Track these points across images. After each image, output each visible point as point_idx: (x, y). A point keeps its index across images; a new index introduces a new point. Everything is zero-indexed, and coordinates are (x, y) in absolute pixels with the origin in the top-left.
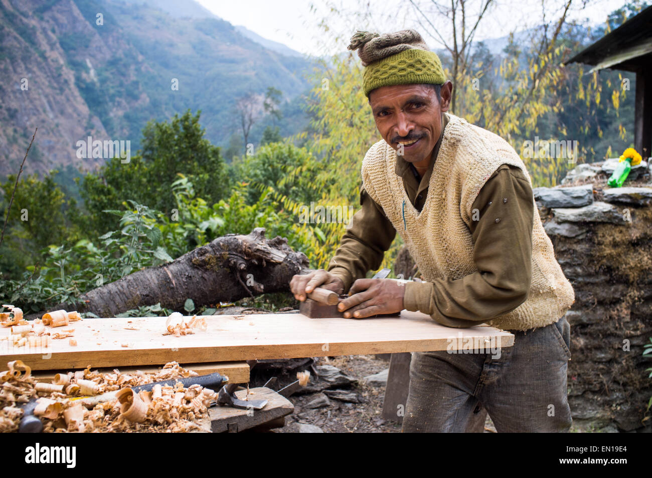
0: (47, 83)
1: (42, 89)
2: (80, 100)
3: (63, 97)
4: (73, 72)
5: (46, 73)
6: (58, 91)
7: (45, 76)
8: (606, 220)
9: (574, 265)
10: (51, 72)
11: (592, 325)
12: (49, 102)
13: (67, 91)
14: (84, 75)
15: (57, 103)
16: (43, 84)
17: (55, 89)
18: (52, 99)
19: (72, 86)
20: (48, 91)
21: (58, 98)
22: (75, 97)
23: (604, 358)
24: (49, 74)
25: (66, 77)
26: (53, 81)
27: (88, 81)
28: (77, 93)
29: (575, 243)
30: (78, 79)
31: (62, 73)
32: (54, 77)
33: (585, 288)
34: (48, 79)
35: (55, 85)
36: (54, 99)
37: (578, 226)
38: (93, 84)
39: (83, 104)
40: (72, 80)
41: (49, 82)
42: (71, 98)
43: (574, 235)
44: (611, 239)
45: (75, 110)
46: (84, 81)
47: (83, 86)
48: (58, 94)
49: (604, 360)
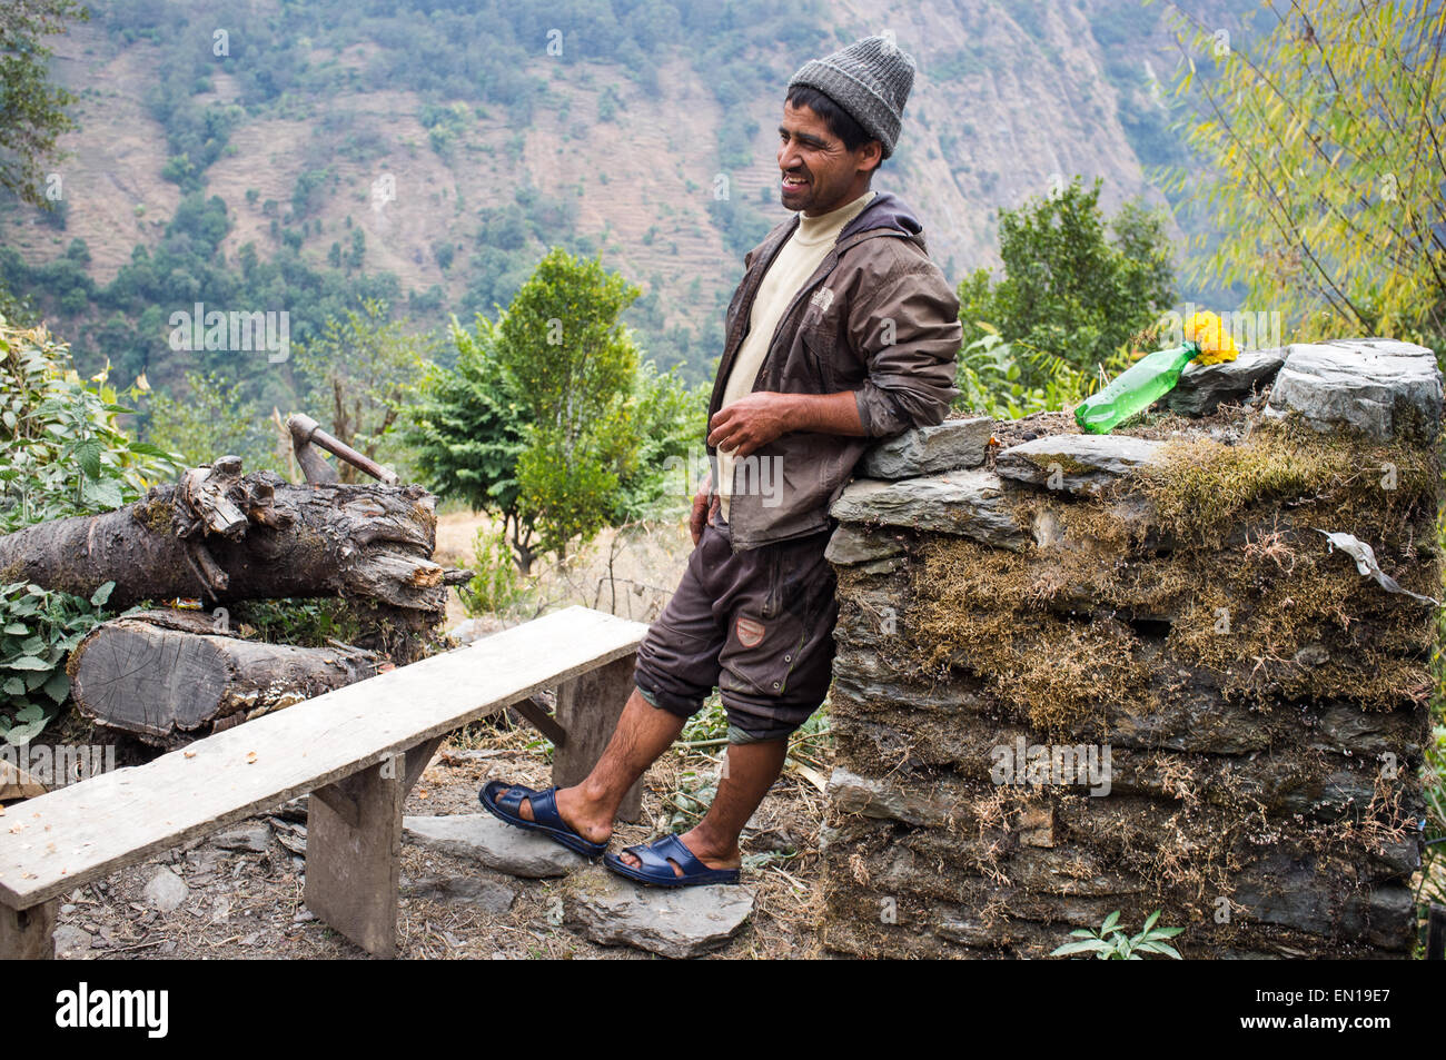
0: (1060, 117)
1: (1049, 130)
2: (1126, 150)
3: (1090, 147)
4: (1114, 91)
5: (1059, 95)
6: (1081, 134)
7: (1057, 101)
8: (949, 529)
9: (856, 647)
10: (1069, 92)
11: (923, 828)
12: (1061, 157)
13: (1099, 132)
14: (1138, 97)
15: (1078, 158)
16: (1052, 118)
17: (1076, 128)
18: (1066, 150)
19: (1111, 121)
20: (1061, 133)
21: (1079, 147)
22: (1114, 144)
23: (964, 933)
24: (1065, 98)
25: (1099, 103)
26: (1072, 112)
27: (1146, 109)
28: (1119, 135)
29: (859, 583)
30: (1124, 105)
31: (1093, 94)
32: (1074, 104)
33: (893, 718)
34: (1063, 108)
35: (1076, 120)
36: (1072, 149)
37: (865, 535)
38: (1156, 115)
39: (1132, 160)
40: (1113, 107)
41: (1065, 114)
42: (1107, 148)
43: (849, 561)
44: (963, 586)
45: (1114, 172)
46: (1135, 110)
47: (1134, 120)
48: (1079, 140)
49: (964, 940)
